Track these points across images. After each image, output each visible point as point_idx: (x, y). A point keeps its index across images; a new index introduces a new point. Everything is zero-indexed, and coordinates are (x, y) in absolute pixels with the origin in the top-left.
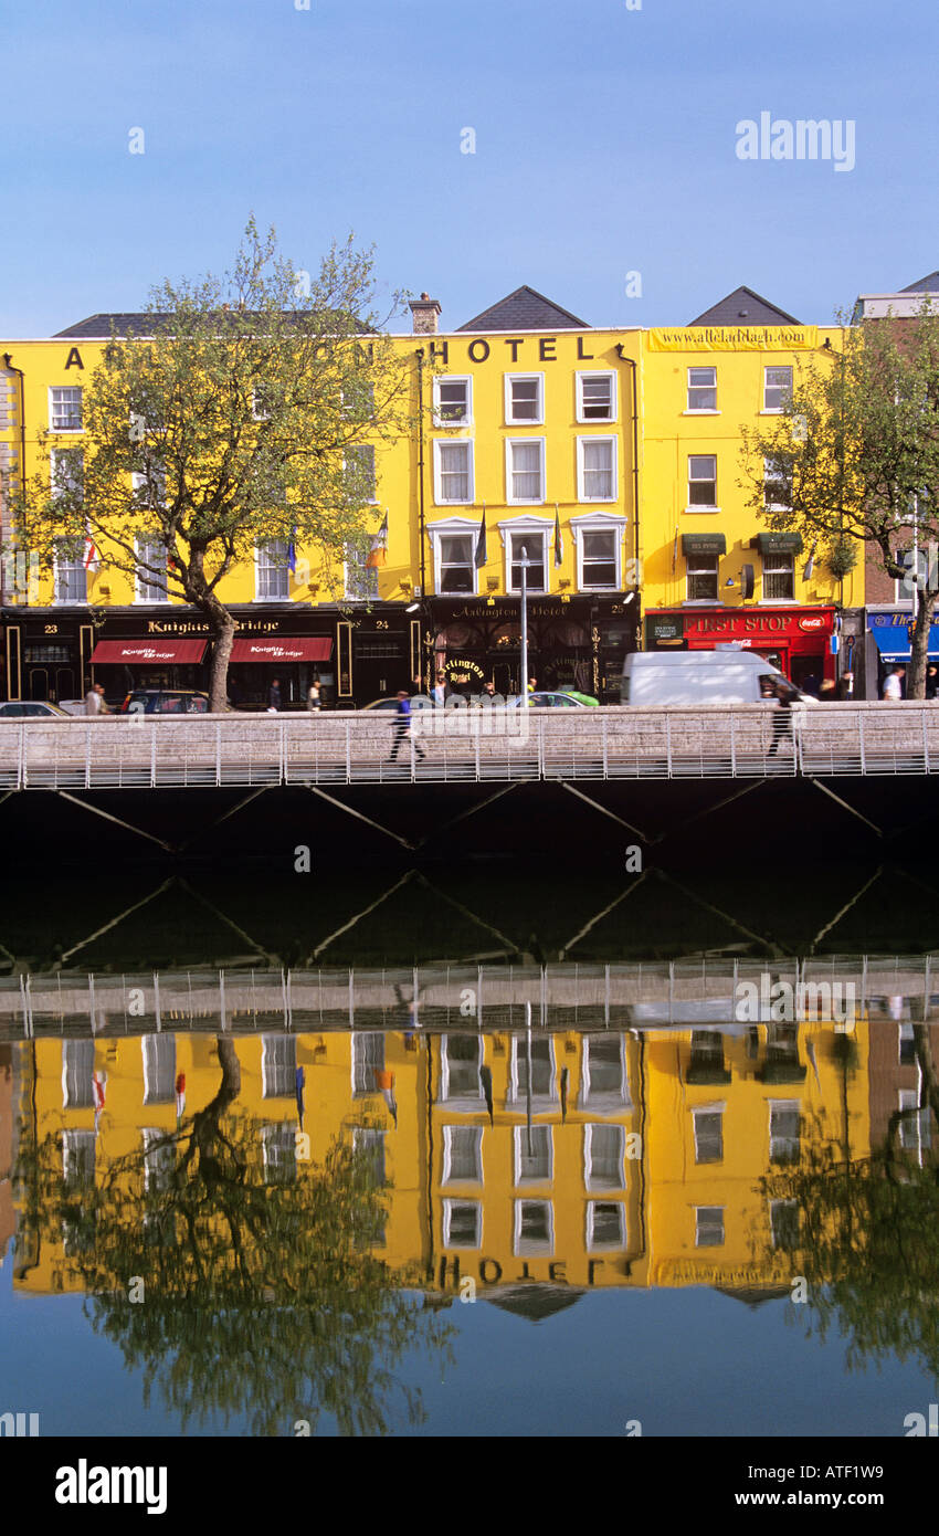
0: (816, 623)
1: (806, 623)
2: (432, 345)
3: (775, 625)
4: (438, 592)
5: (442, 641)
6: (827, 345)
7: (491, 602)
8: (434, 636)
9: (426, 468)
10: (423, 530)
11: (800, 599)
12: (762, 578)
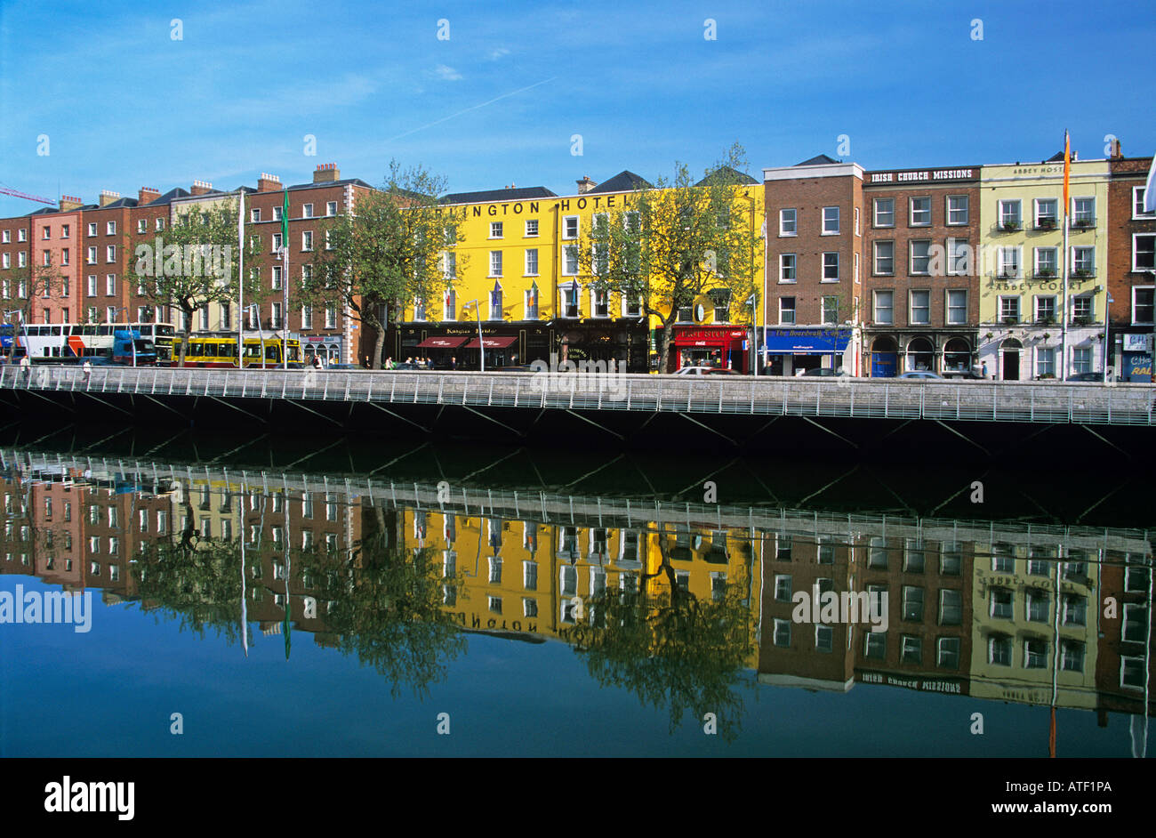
0: (739, 334)
1: (734, 334)
2: (563, 202)
3: (719, 334)
4: (564, 316)
5: (565, 339)
6: (746, 194)
7: (582, 321)
8: (562, 337)
9: (559, 259)
10: (557, 287)
11: (732, 322)
12: (714, 311)
